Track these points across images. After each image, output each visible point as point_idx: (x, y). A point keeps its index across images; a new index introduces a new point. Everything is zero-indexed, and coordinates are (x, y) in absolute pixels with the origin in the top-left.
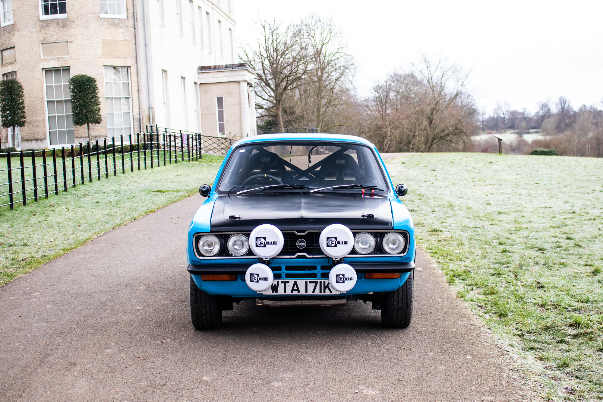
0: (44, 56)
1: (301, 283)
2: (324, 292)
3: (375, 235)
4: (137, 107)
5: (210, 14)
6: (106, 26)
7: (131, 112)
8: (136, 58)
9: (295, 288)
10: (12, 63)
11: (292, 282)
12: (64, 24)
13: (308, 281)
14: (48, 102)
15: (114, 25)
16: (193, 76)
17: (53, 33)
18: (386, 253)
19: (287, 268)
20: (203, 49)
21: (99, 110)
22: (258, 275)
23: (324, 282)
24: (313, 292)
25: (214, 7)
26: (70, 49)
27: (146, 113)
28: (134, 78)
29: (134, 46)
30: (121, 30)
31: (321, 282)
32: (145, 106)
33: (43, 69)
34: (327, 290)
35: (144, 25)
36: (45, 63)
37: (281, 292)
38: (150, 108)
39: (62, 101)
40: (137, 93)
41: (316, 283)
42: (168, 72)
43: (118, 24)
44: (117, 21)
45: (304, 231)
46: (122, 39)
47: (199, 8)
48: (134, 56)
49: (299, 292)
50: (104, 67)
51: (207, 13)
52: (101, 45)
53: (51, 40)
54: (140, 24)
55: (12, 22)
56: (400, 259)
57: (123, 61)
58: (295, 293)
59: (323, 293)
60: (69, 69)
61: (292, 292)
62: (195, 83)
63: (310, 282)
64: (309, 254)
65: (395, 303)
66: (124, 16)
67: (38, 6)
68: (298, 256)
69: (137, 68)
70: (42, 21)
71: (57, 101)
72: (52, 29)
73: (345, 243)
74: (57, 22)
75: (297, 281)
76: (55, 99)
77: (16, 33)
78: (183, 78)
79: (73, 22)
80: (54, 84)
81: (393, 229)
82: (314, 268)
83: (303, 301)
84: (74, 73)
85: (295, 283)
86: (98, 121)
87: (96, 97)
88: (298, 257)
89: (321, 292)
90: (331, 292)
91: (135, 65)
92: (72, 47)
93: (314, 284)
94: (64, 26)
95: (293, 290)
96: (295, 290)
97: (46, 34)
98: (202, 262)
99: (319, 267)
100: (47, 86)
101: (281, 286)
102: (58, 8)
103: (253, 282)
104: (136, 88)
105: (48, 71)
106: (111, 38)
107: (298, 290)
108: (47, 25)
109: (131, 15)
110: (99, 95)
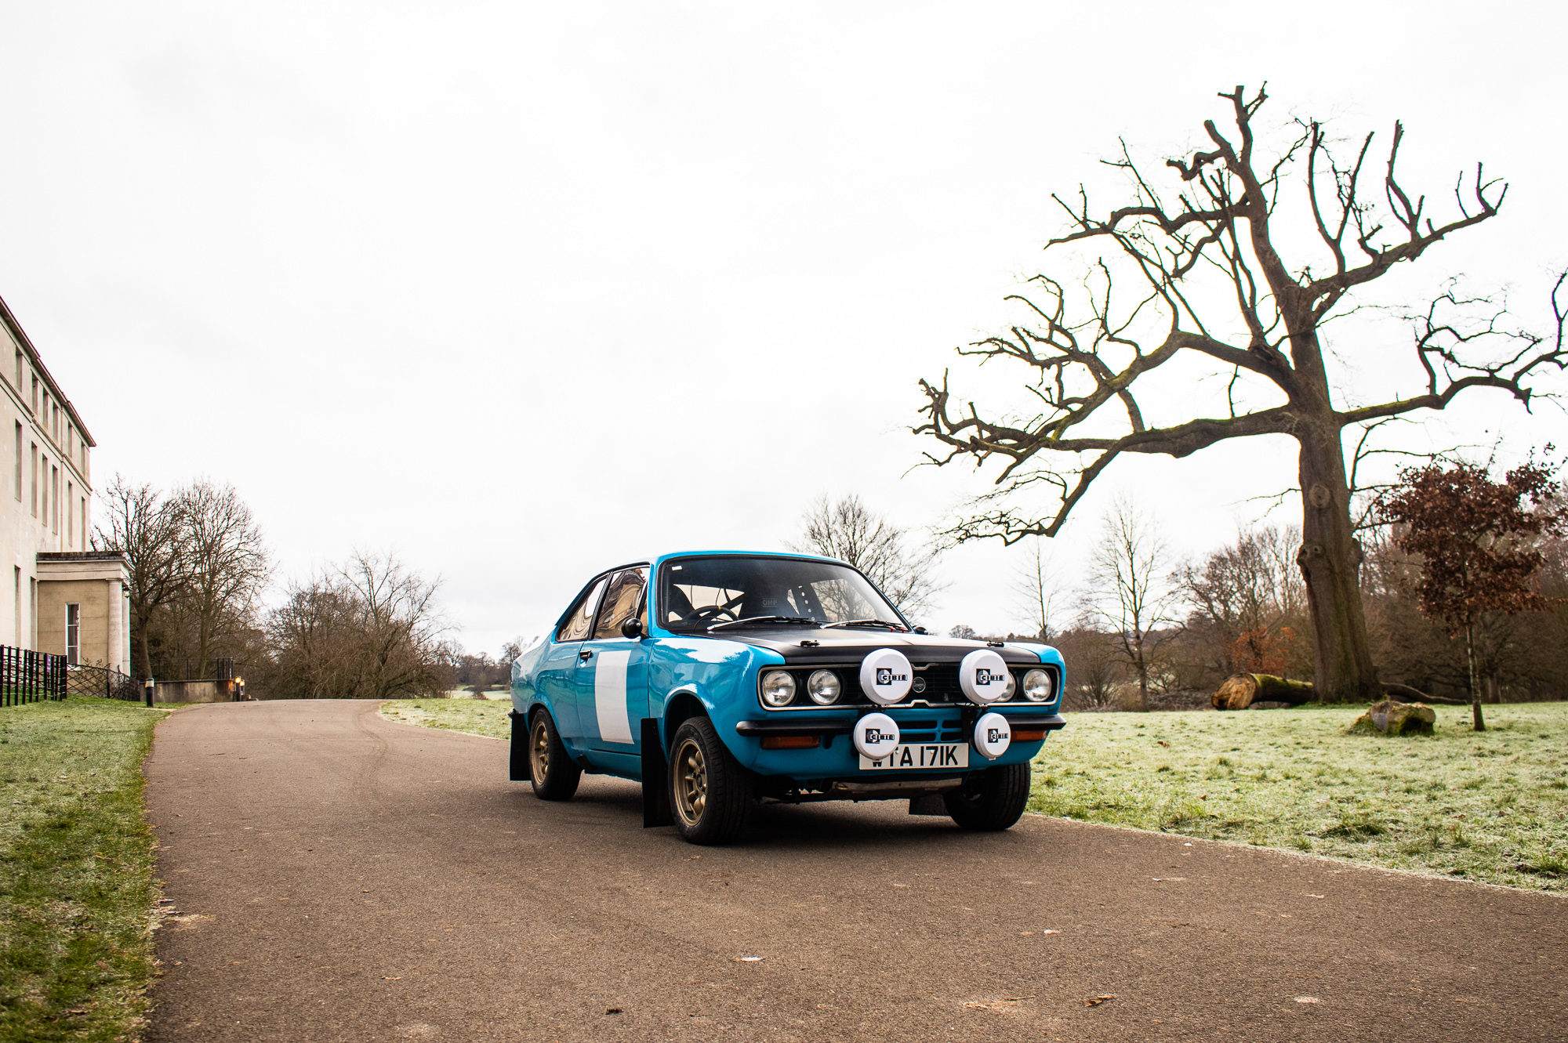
1: (915, 748)
2: (947, 764)
3: (1013, 673)
5: (59, 472)
9: (906, 758)
11: (902, 747)
13: (925, 745)
16: (32, 567)
18: (1028, 700)
22: (878, 731)
23: (947, 748)
24: (932, 764)
31: (942, 747)
34: (951, 759)
37: (885, 764)
41: (936, 748)
45: (924, 664)
49: (911, 765)
51: (55, 469)
56: (1046, 709)
58: (906, 766)
59: (944, 766)
61: (902, 765)
62: (34, 580)
63: (928, 748)
64: (930, 702)
65: (1011, 786)
68: (916, 704)
73: (1001, 678)
75: (909, 746)
78: (17, 569)
81: (1040, 663)
82: (933, 724)
83: (903, 783)
85: (907, 750)
88: (917, 706)
89: (942, 764)
90: (956, 763)
93: (933, 751)
95: (903, 762)
96: (906, 762)
98: (770, 715)
99: (940, 724)
103: (871, 742)
107: (910, 762)
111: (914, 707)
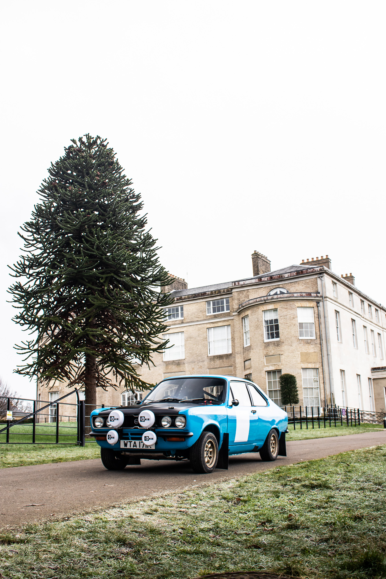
0: (266, 363)
1: (137, 442)
3: (171, 417)
4: (323, 393)
5: (382, 335)
6: (302, 344)
7: (319, 396)
8: (322, 363)
10: (249, 368)
11: (133, 441)
12: (278, 344)
13: (140, 441)
14: (269, 391)
15: (308, 343)
16: (367, 374)
17: (272, 350)
18: (177, 427)
19: (132, 434)
20: (376, 357)
21: (297, 395)
22: (111, 436)
24: (143, 447)
25: (384, 330)
26: (281, 359)
27: (329, 397)
28: (321, 375)
29: (321, 355)
30: (312, 346)
32: (328, 393)
33: (266, 371)
35: (326, 342)
36: (267, 368)
37: (128, 447)
38: (332, 394)
39: (277, 390)
40: (323, 385)
42: (345, 371)
43: (310, 342)
44: (310, 341)
45: (138, 415)
46: (313, 351)
47: (372, 331)
48: (321, 361)
50: (302, 369)
51: (379, 334)
52: (300, 356)
53: (271, 354)
54: (324, 342)
55: (250, 345)
56: (182, 430)
57: (314, 365)
58: (135, 447)
60: (281, 371)
62: (369, 379)
64: (139, 427)
66: (314, 338)
67: (263, 334)
69: (323, 369)
70: (265, 343)
71: (274, 391)
72: (271, 347)
73: (149, 419)
74: (274, 343)
75: (135, 441)
76: (273, 389)
77: (252, 351)
78: (358, 375)
79: (283, 342)
80: (272, 380)
81: (178, 414)
84: (283, 373)
85: (135, 443)
86: (296, 402)
87: (295, 387)
89: (146, 447)
91: (321, 367)
92: (282, 357)
93: (143, 443)
94: (278, 345)
95: (134, 446)
97: (268, 350)
98: (96, 430)
100: (268, 382)
101: (129, 443)
102: (275, 335)
103: (110, 440)
104: (322, 381)
105: (269, 372)
106: (306, 351)
107: (136, 446)
108: (268, 345)
109: (318, 337)
110: (297, 386)
111: (134, 429)
